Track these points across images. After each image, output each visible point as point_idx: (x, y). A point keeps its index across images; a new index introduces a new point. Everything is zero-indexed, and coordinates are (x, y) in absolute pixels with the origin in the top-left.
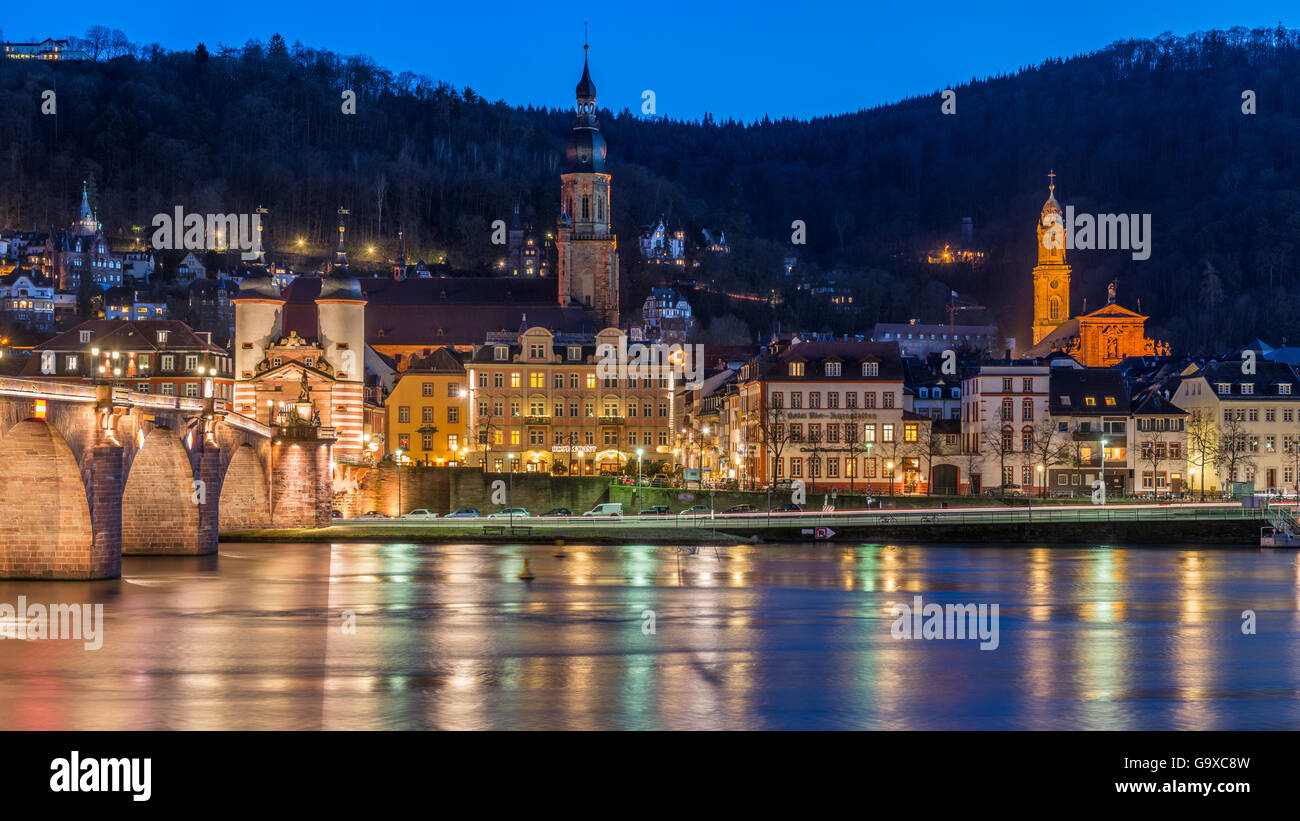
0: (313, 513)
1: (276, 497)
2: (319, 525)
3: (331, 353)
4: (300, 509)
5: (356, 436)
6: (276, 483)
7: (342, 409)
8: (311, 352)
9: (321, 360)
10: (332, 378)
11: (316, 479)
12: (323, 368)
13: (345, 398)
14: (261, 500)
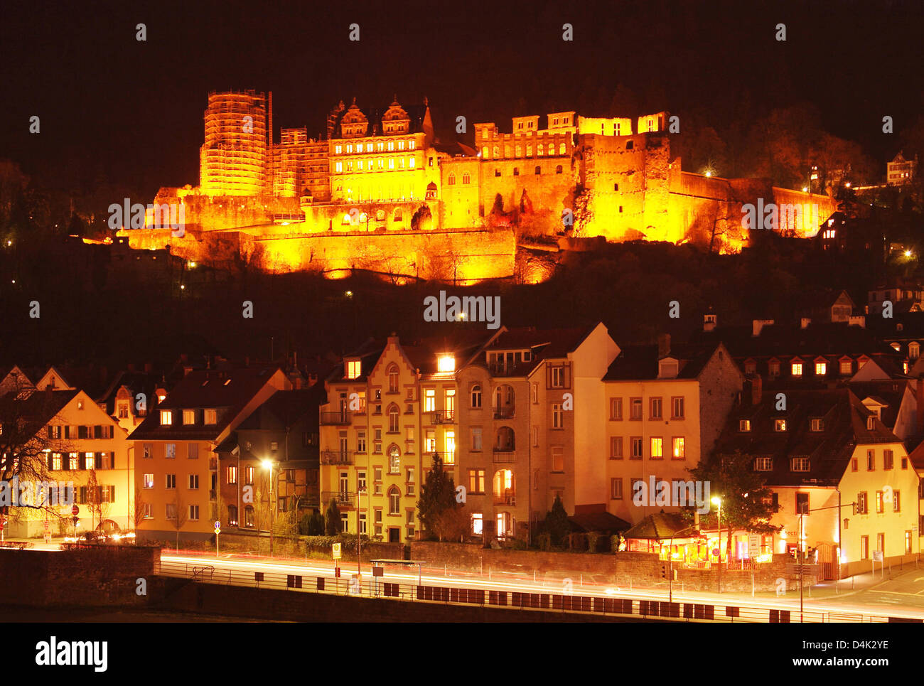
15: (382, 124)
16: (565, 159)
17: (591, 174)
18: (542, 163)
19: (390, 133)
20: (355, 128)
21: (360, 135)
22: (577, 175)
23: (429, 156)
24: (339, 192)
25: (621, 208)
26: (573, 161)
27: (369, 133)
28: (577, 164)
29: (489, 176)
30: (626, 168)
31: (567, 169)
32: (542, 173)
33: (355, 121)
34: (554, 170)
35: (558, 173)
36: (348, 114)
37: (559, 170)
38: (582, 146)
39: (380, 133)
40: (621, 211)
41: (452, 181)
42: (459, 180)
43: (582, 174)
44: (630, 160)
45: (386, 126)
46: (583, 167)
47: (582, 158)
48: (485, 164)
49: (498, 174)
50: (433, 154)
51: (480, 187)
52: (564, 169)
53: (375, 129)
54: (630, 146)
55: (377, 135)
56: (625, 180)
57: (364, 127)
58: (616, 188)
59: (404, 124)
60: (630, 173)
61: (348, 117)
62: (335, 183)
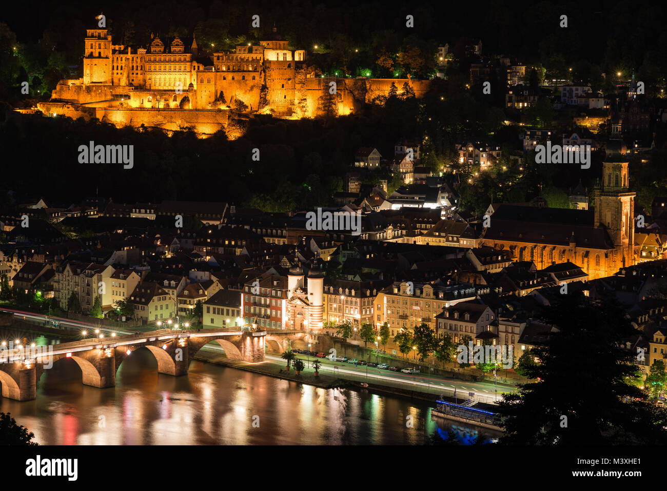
0: (252, 358)
1: (244, 352)
2: (254, 362)
3: (309, 296)
4: (250, 356)
5: (317, 324)
6: (244, 348)
7: (311, 315)
8: (303, 296)
9: (307, 298)
10: (308, 305)
11: (253, 348)
12: (306, 301)
13: (312, 311)
14: (239, 353)
15: (170, 48)
16: (257, 73)
17: (269, 81)
18: (246, 74)
19: (174, 52)
20: (158, 49)
21: (159, 52)
22: (262, 80)
23: (193, 65)
24: (150, 81)
25: (285, 96)
26: (261, 73)
27: (164, 52)
28: (263, 74)
29: (220, 80)
30: (287, 77)
31: (257, 78)
32: (246, 79)
33: (158, 45)
34: (251, 78)
35: (253, 79)
36: (154, 41)
37: (254, 78)
38: (266, 66)
39: (170, 52)
40: (285, 98)
41: (202, 81)
42: (205, 81)
43: (265, 80)
44: (289, 73)
45: (173, 49)
46: (265, 76)
47: (265, 72)
48: (218, 73)
49: (224, 79)
50: (195, 64)
51: (215, 85)
52: (256, 77)
53: (167, 50)
54: (289, 66)
55: (169, 53)
56: (287, 83)
57: (162, 49)
58: (283, 87)
59: (182, 48)
60: (289, 79)
61: (154, 43)
62: (148, 77)
